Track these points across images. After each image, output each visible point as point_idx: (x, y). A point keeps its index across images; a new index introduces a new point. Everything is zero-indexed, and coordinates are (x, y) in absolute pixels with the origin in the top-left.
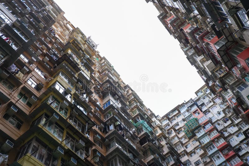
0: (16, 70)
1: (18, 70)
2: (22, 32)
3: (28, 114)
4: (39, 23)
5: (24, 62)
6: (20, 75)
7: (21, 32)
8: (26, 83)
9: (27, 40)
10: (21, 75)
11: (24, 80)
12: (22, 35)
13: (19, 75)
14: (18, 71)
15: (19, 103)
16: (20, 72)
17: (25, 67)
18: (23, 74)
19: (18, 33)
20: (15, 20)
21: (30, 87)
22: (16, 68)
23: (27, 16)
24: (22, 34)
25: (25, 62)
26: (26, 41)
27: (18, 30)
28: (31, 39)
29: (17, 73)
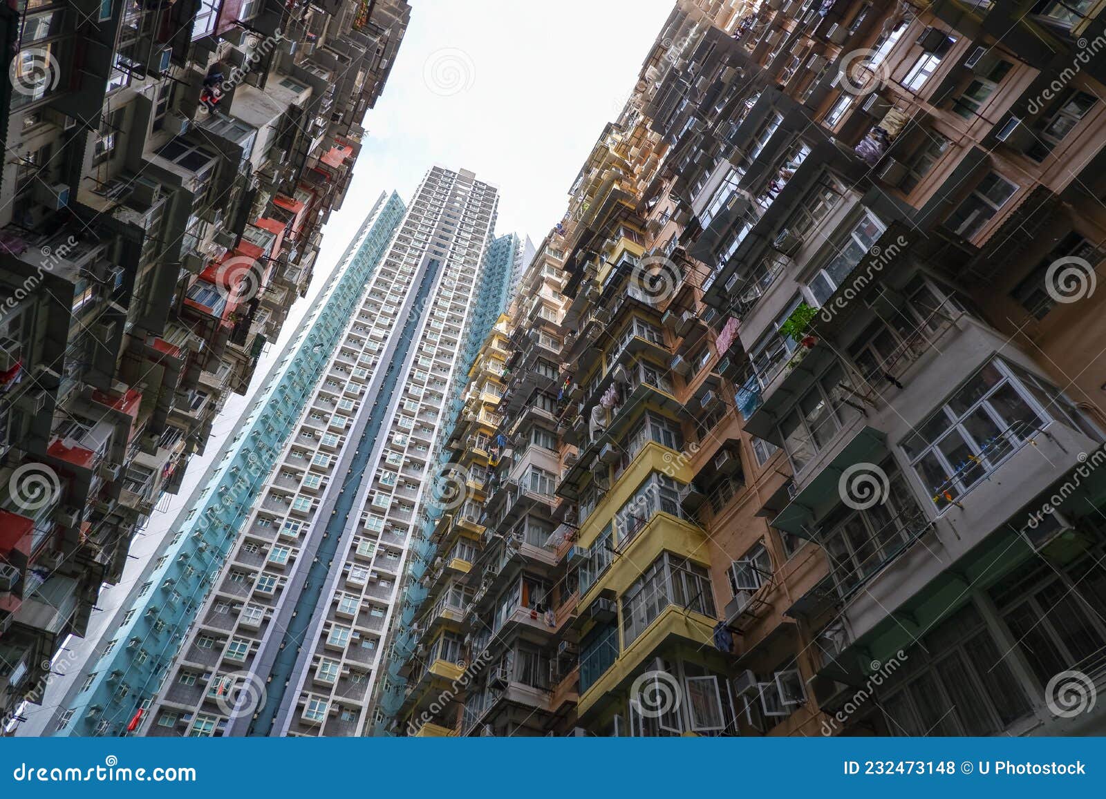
0: (876, 139)
1: (874, 132)
2: (757, 135)
3: (1038, 72)
4: (723, 83)
5: (851, 111)
6: (891, 122)
7: (756, 139)
8: (922, 95)
9: (776, 117)
10: (892, 119)
11: (911, 104)
12: (765, 133)
13: (891, 124)
14: (878, 130)
15: (992, 114)
16: (883, 125)
17: (866, 109)
18: (887, 110)
19: (761, 147)
20: (727, 161)
21: (933, 81)
22: (870, 138)
23: (710, 124)
24: (761, 134)
25: (851, 107)
26: (781, 119)
27: (752, 147)
28: (775, 103)
29: (885, 133)
